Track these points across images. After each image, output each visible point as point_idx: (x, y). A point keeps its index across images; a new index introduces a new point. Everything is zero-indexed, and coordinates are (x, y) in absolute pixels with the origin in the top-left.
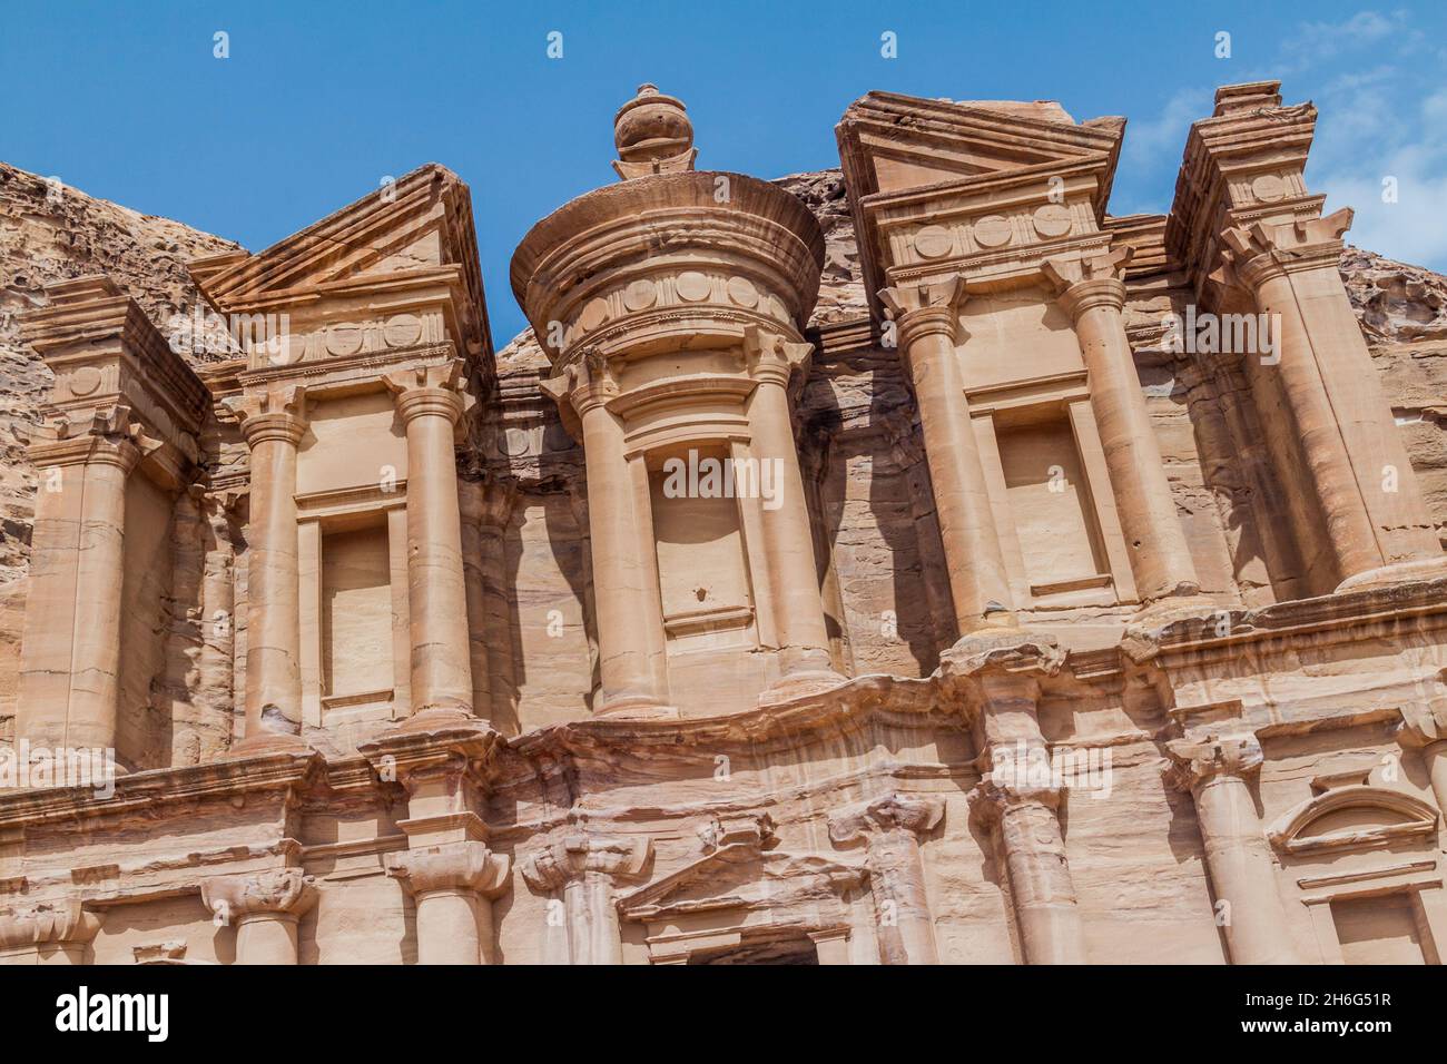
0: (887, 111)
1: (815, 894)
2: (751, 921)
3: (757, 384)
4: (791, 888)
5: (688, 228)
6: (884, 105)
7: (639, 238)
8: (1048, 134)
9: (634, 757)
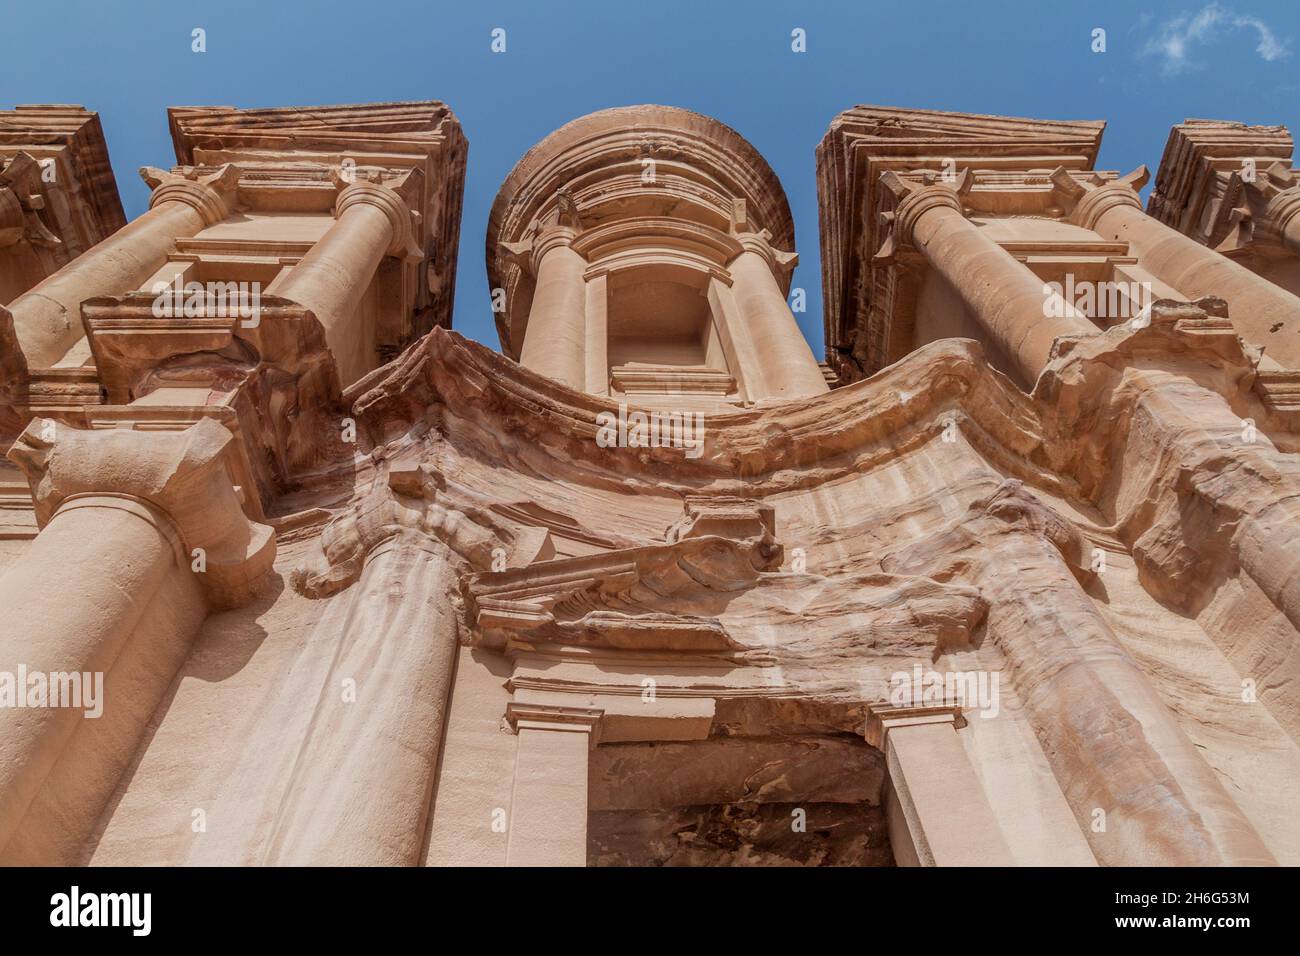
0: (871, 117)
1: (874, 645)
2: (738, 681)
3: (743, 252)
4: (823, 634)
5: (680, 143)
6: (868, 113)
7: (631, 142)
8: (1030, 127)
9: (544, 451)
